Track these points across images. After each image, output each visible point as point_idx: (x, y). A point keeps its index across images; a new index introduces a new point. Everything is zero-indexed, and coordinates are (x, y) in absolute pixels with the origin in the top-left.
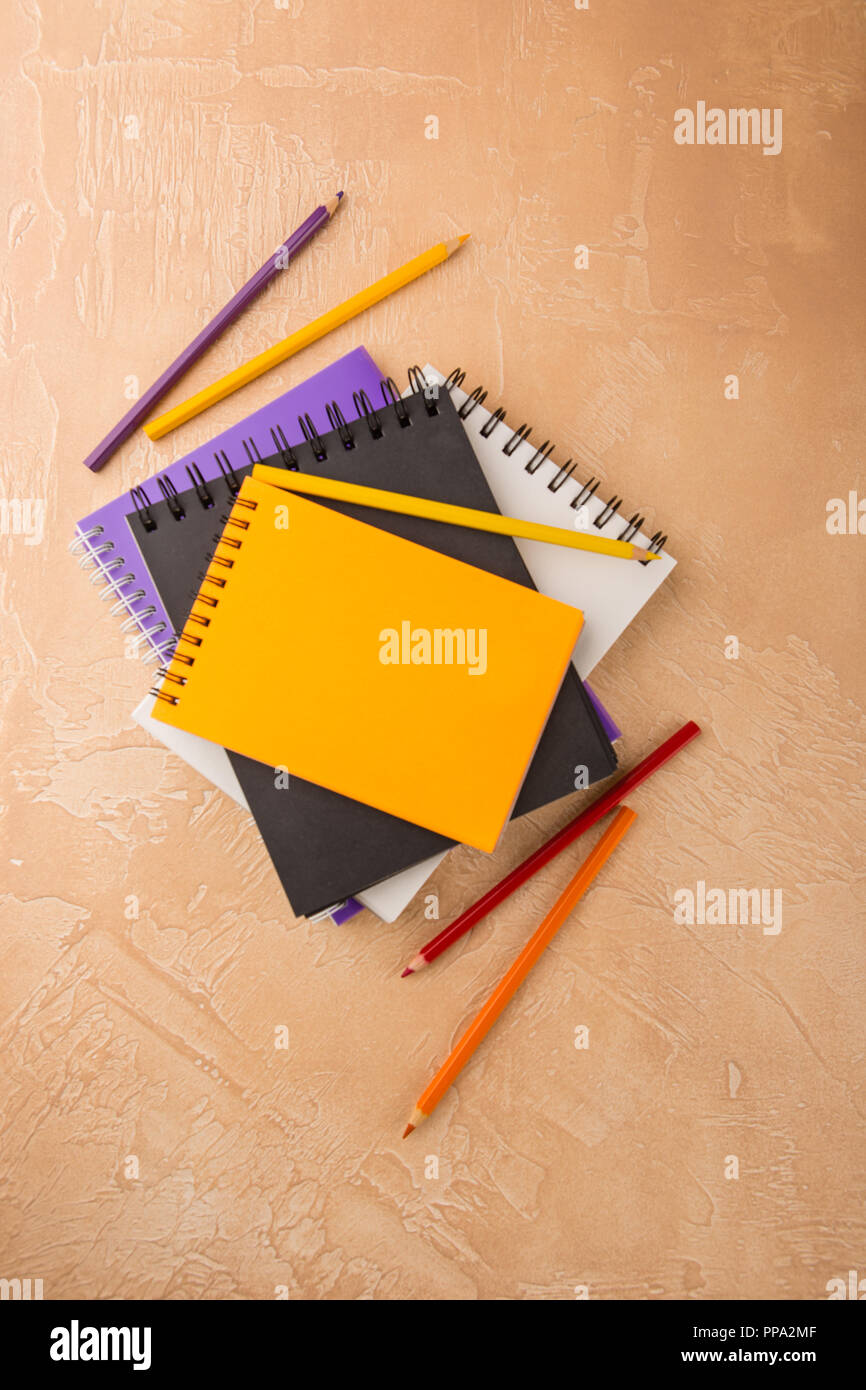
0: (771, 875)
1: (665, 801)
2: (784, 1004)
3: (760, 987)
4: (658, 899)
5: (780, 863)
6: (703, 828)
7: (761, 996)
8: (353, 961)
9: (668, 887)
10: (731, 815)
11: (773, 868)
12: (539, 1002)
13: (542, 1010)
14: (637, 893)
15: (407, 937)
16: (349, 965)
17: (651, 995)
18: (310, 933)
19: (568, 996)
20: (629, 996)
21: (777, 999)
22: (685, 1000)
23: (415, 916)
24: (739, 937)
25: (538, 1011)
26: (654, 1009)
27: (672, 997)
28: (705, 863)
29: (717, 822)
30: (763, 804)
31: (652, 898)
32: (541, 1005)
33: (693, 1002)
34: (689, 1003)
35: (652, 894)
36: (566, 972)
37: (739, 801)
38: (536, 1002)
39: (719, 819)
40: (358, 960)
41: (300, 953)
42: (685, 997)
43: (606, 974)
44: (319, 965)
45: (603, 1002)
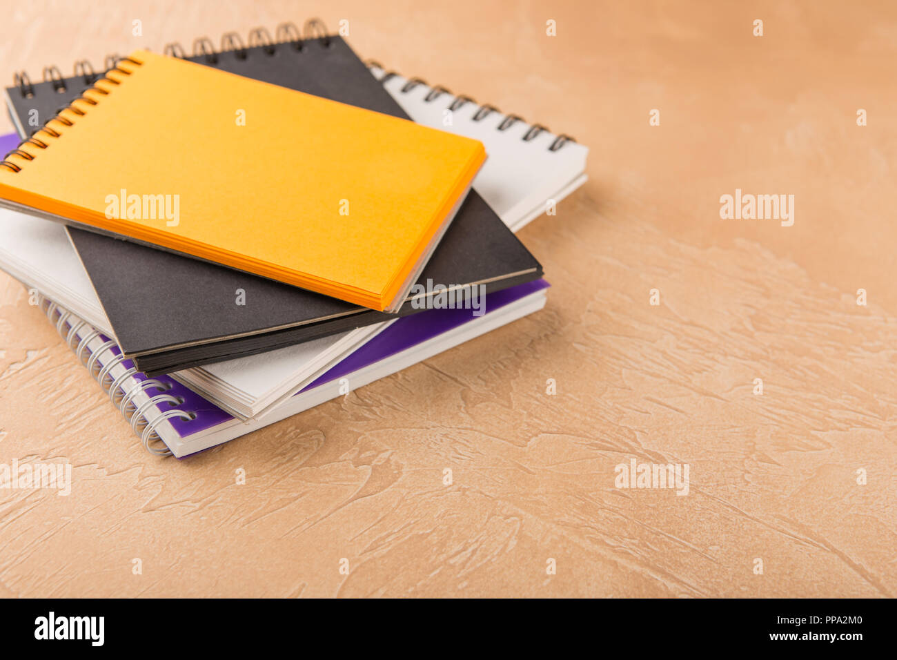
0: (775, 423)
1: (618, 359)
2: (834, 551)
3: (792, 532)
4: (626, 444)
5: (783, 412)
6: (671, 381)
7: (797, 543)
8: (198, 505)
9: (637, 434)
10: (704, 370)
11: (774, 416)
12: (470, 550)
13: (474, 558)
14: (597, 439)
15: (278, 481)
16: (191, 509)
17: (636, 541)
18: (142, 477)
19: (513, 543)
20: (602, 542)
21: (822, 545)
22: (686, 546)
23: (291, 460)
24: (748, 482)
25: (469, 559)
26: (643, 556)
27: (666, 544)
28: (682, 412)
29: (690, 376)
30: (744, 362)
31: (615, 443)
32: (474, 552)
33: (700, 549)
34: (694, 550)
35: (618, 440)
36: (507, 517)
37: (713, 359)
38: (464, 549)
39: (691, 374)
40: (205, 505)
41: (123, 498)
42: (686, 543)
43: (566, 518)
44: (149, 510)
45: (565, 549)
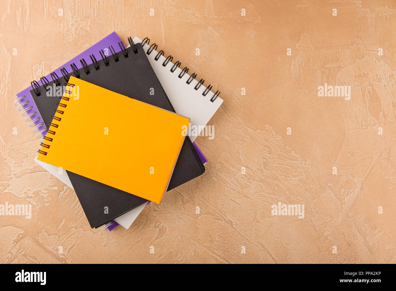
0: (263, 208)
1: (225, 183)
2: (269, 253)
3: (260, 247)
4: (223, 218)
5: (265, 203)
6: (238, 192)
7: (261, 250)
8: (117, 244)
9: (226, 213)
10: (247, 187)
11: (263, 205)
12: (183, 256)
13: (184, 259)
14: (216, 216)
15: (136, 235)
16: (115, 245)
17: (222, 252)
18: (102, 235)
19: (193, 253)
20: (214, 252)
21: (266, 251)
22: (234, 253)
23: (138, 227)
24: (252, 230)
25: (183, 259)
26: (223, 256)
27: (230, 252)
28: (239, 204)
29: (243, 190)
30: (258, 183)
31: (221, 217)
32: (184, 257)
33: (237, 254)
34: (236, 254)
35: (221, 216)
36: (192, 245)
37: (250, 182)
38: (182, 256)
39: (244, 189)
40: (119, 244)
41: (98, 242)
42: (234, 252)
43: (206, 245)
44: (105, 246)
45: (205, 255)
